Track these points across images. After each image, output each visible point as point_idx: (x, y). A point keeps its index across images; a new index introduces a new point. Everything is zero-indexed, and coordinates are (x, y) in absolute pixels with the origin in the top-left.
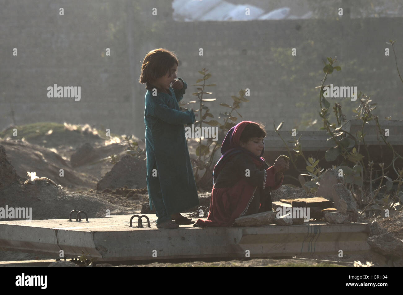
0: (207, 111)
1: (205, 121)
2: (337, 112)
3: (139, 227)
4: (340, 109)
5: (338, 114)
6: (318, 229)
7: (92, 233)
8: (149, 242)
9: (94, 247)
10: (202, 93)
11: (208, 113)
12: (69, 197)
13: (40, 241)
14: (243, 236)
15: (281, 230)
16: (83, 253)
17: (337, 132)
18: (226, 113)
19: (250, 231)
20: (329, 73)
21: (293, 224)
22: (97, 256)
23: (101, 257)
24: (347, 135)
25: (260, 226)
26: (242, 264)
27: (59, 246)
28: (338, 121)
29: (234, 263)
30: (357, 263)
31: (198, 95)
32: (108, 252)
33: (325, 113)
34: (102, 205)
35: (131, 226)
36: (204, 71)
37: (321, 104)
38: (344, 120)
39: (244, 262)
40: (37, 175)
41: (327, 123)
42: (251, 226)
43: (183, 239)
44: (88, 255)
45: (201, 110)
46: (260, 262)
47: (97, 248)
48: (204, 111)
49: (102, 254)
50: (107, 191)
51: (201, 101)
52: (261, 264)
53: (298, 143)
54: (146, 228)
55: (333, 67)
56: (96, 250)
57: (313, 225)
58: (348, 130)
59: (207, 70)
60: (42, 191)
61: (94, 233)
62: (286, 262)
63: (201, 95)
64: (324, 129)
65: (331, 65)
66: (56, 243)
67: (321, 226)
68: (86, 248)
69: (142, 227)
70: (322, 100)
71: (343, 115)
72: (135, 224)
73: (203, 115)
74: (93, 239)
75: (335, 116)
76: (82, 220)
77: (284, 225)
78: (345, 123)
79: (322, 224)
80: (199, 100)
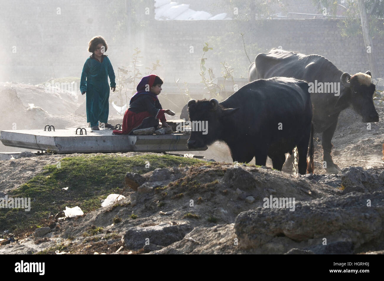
0: (138, 72)
1: (137, 77)
2: (210, 73)
3: (80, 134)
4: (212, 71)
5: (211, 74)
6: (179, 137)
7: (54, 138)
8: (85, 143)
9: (55, 145)
10: (136, 61)
11: (139, 72)
12: (51, 118)
13: (27, 142)
14: (137, 140)
15: (158, 137)
16: (49, 148)
17: (209, 84)
18: (148, 73)
19: (141, 137)
20: (206, 51)
21: (165, 134)
22: (57, 150)
23: (59, 150)
24: (216, 86)
25: (146, 135)
26: (122, 154)
27: (37, 144)
28: (210, 78)
29: (118, 154)
30: (186, 155)
31: (133, 63)
32: (63, 148)
33: (203, 73)
34: (69, 122)
35: (76, 134)
36: (137, 49)
37: (201, 69)
38: (214, 77)
39: (124, 153)
40: (34, 106)
41: (204, 79)
42: (142, 135)
43: (104, 141)
44: (52, 149)
45: (135, 71)
46: (132, 154)
47: (56, 146)
48: (136, 72)
49: (59, 149)
50: (80, 115)
51: (135, 66)
52: (132, 155)
53: (187, 90)
54: (84, 135)
55: (208, 48)
56: (56, 147)
57: (176, 135)
58: (216, 83)
59: (139, 49)
60: (36, 114)
61: (55, 137)
62: (146, 154)
63: (134, 63)
64: (203, 82)
65: (207, 47)
66: (35, 143)
67: (180, 135)
68: (51, 145)
69: (82, 134)
70: (201, 66)
71: (213, 75)
72: (79, 133)
73: (136, 74)
74: (55, 141)
75: (209, 75)
76: (51, 130)
77: (160, 135)
78: (215, 79)
79: (181, 134)
80: (133, 65)
